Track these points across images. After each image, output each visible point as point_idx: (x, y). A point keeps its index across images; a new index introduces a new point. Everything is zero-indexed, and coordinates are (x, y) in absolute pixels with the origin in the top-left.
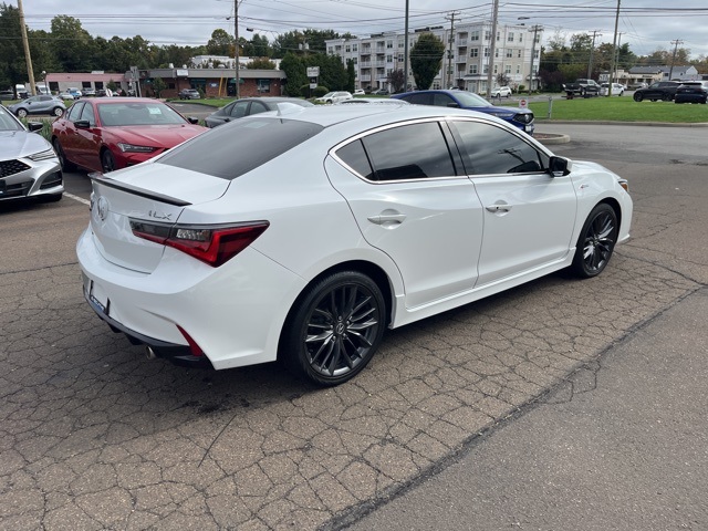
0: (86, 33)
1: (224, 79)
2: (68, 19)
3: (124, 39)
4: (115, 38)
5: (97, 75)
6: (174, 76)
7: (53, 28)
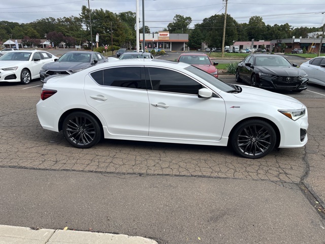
0: (264, 23)
1: (314, 44)
2: (257, 18)
3: (280, 25)
4: (276, 25)
5: (261, 42)
6: (292, 42)
7: (250, 22)
